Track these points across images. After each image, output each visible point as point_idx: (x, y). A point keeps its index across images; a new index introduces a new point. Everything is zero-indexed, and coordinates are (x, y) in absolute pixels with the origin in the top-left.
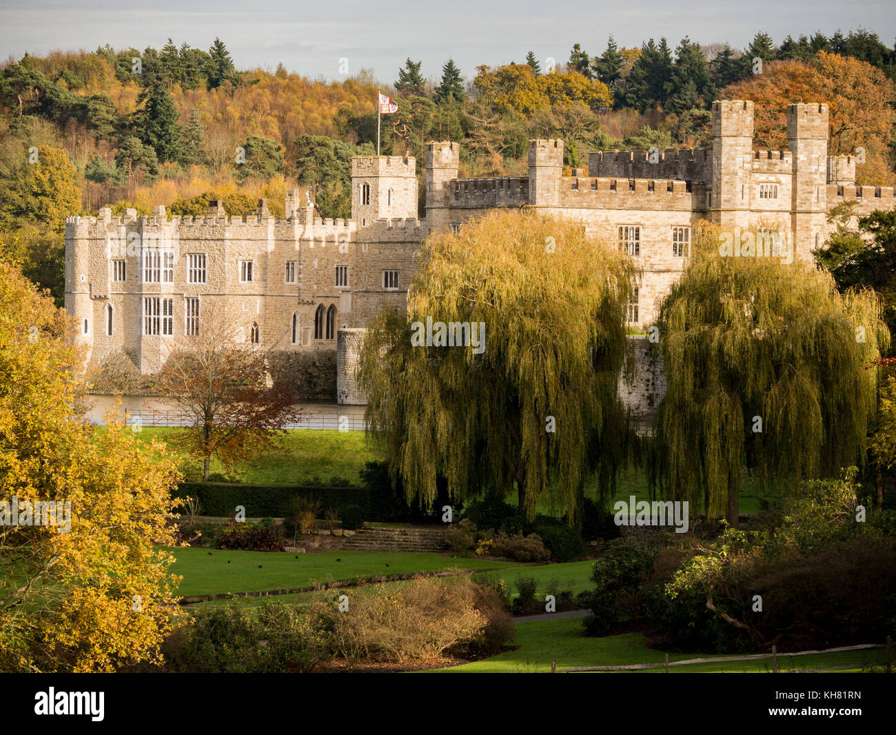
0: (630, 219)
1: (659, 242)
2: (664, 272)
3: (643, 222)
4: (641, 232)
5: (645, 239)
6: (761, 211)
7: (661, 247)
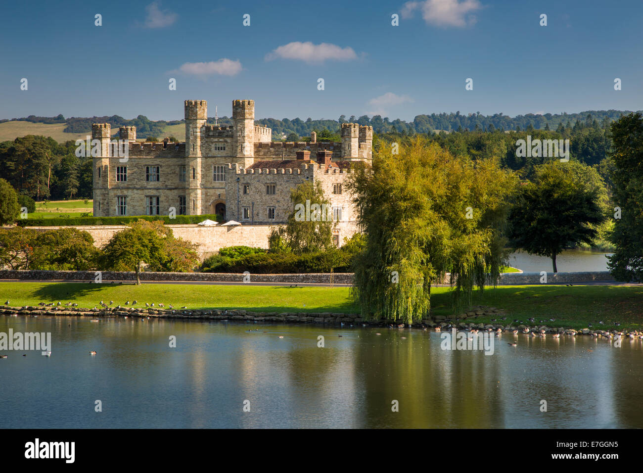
0: (153, 163)
1: (170, 174)
2: (174, 189)
3: (161, 164)
4: (160, 169)
5: (162, 172)
6: (215, 157)
7: (172, 177)
